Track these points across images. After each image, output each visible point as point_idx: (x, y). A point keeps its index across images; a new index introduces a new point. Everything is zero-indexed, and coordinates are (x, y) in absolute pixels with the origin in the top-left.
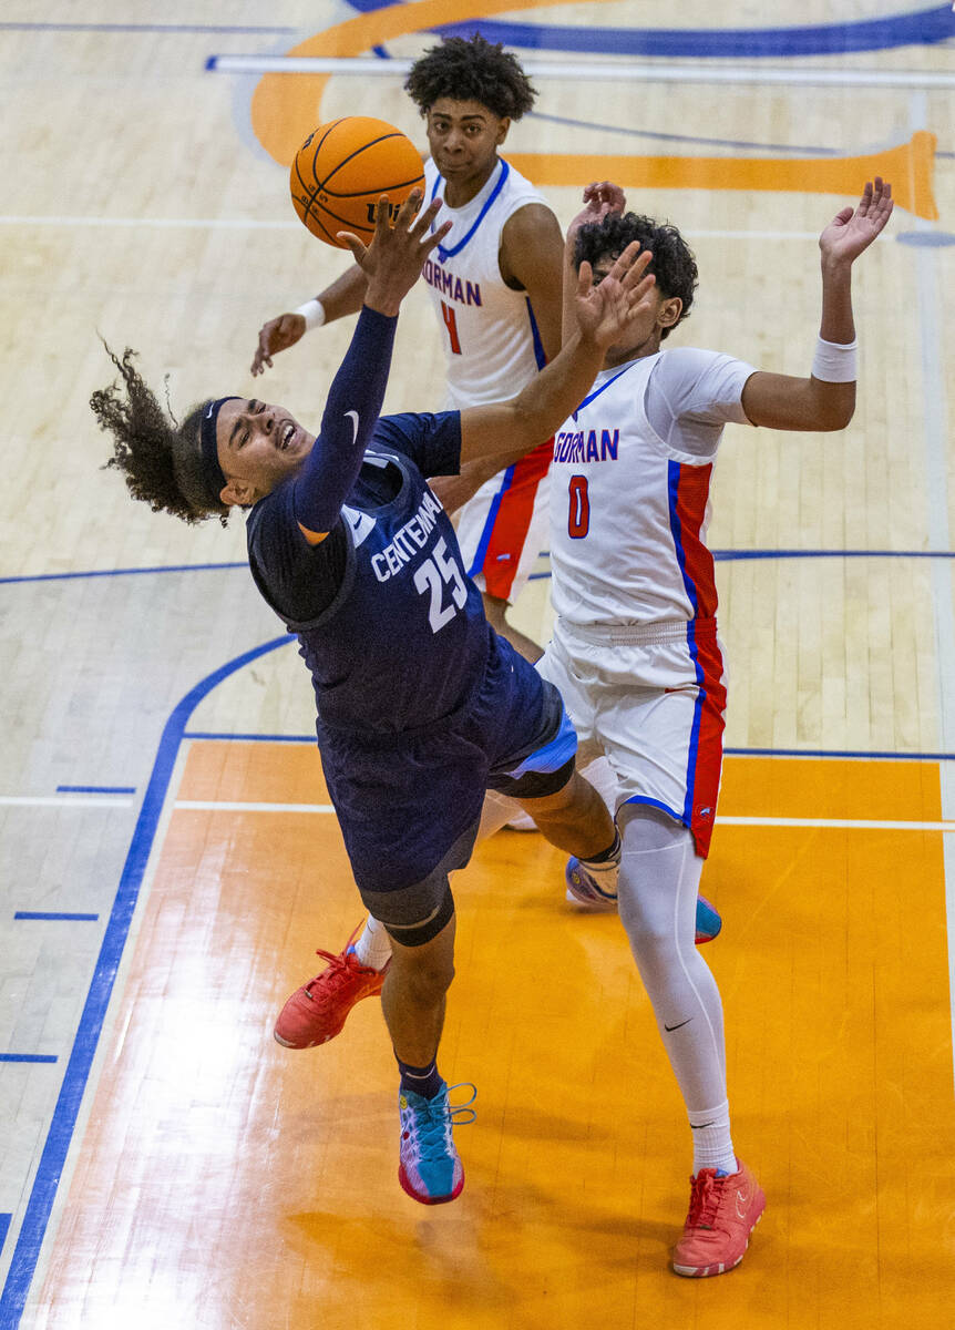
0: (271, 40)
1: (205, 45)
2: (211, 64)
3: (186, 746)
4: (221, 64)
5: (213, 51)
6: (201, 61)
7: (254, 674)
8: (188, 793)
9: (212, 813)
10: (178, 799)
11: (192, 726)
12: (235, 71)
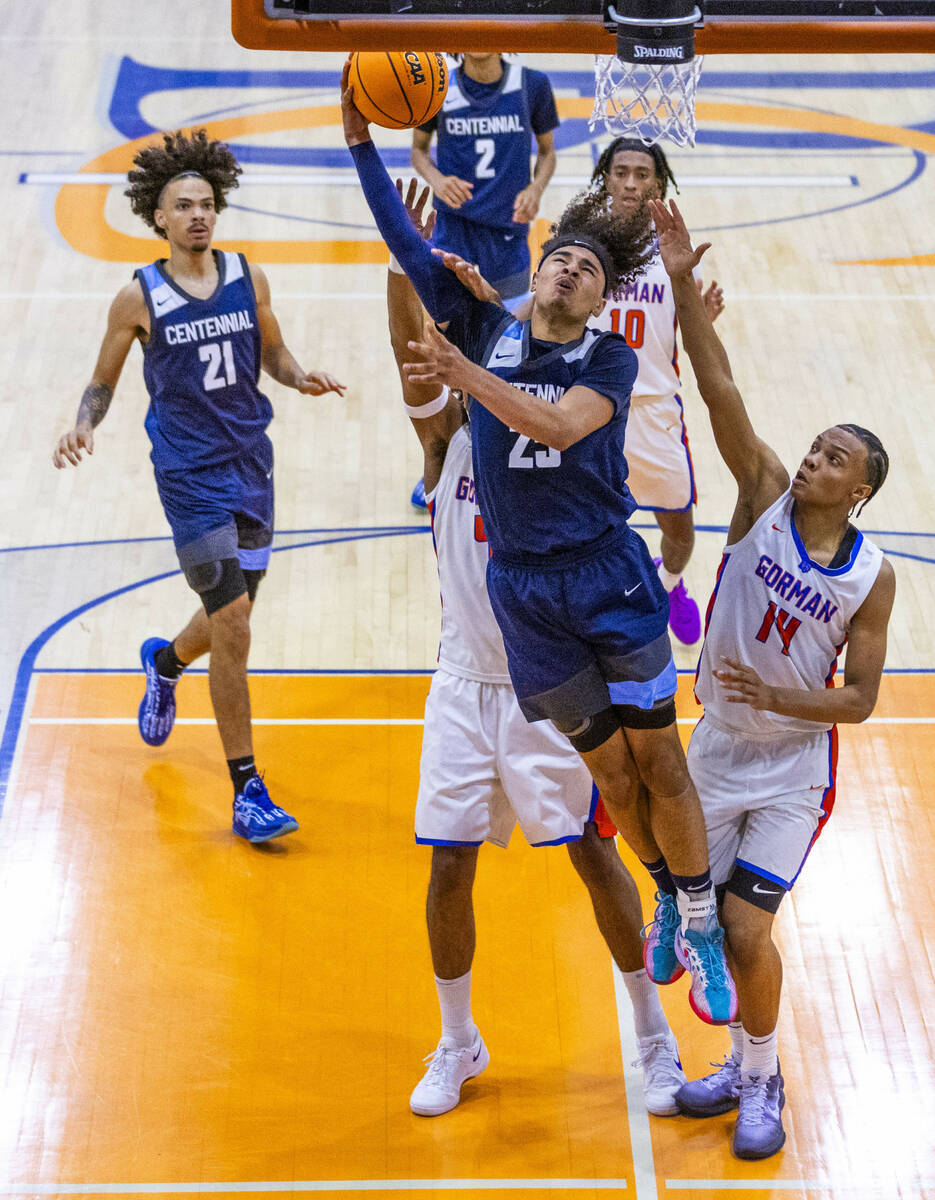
0: (67, 160)
1: (18, 165)
2: (23, 179)
3: (35, 678)
4: (30, 179)
5: (23, 170)
6: (16, 177)
7: (82, 624)
8: (37, 713)
9: (58, 727)
10: (31, 717)
11: (39, 663)
12: (41, 184)
